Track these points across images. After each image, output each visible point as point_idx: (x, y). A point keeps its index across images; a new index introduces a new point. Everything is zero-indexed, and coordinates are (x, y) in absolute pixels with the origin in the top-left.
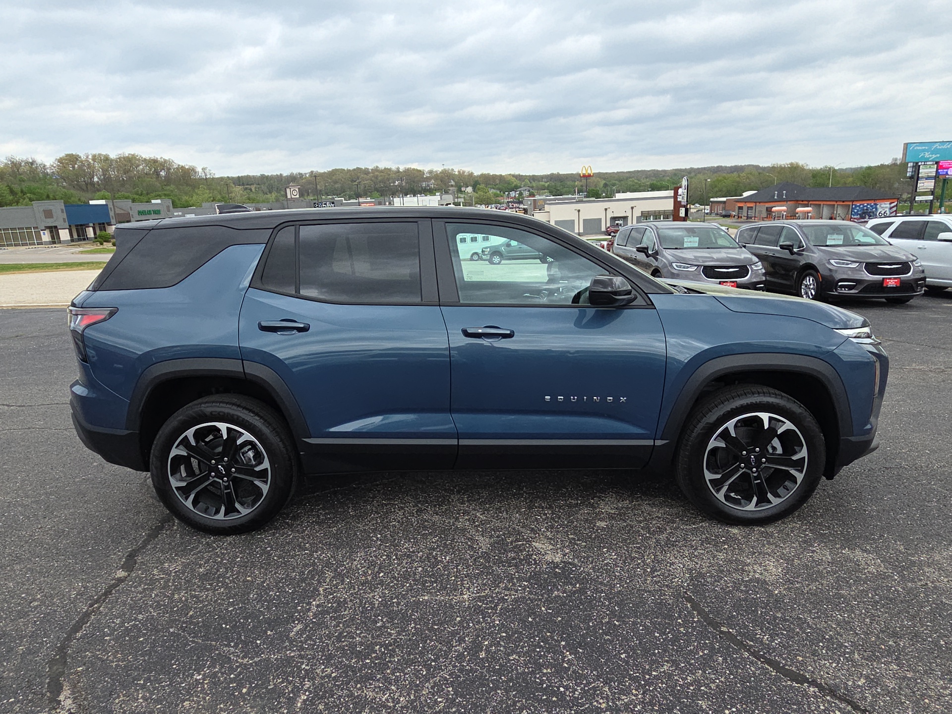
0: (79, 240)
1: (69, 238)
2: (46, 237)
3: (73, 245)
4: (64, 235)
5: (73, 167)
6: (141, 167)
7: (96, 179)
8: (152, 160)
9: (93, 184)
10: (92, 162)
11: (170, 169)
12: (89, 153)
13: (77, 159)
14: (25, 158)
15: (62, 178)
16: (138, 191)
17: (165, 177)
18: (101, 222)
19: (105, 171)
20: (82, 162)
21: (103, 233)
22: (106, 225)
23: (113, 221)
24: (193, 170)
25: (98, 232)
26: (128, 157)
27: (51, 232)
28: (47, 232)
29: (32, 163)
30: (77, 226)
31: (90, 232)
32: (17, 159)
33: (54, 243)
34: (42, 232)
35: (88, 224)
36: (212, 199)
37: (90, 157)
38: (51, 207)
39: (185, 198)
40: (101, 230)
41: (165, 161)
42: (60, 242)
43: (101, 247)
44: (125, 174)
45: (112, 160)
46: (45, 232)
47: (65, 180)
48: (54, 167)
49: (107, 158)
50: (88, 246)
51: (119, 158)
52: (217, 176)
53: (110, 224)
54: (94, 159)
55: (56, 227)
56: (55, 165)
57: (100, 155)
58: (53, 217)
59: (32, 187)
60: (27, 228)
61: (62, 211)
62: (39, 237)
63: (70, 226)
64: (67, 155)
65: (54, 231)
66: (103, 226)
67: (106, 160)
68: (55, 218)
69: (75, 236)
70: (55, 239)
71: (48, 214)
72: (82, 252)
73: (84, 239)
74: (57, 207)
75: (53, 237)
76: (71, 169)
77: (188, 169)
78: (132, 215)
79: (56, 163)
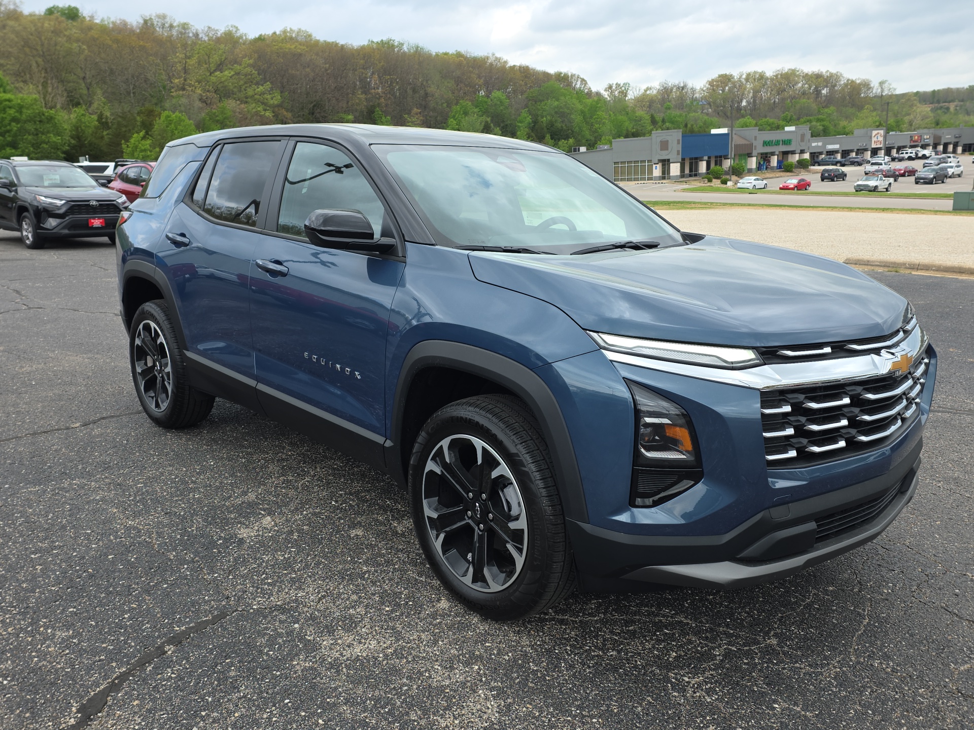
0: (690, 176)
1: (678, 173)
2: (657, 171)
3: (681, 182)
4: (675, 169)
5: (723, 91)
6: (800, 85)
7: (744, 103)
8: (815, 75)
9: (739, 109)
10: (744, 82)
11: (835, 85)
12: (744, 72)
13: (729, 80)
14: (677, 83)
15: (709, 104)
16: (787, 117)
17: (826, 96)
18: (719, 155)
19: (756, 92)
20: (734, 83)
21: (718, 167)
22: (723, 159)
23: (732, 153)
24: (866, 85)
25: (712, 165)
26: (787, 74)
27: (663, 165)
28: (659, 166)
29: (683, 88)
30: (691, 159)
31: (703, 167)
32: (670, 84)
33: (664, 178)
34: (654, 166)
35: (703, 157)
36: (877, 124)
37: (744, 76)
38: (668, 138)
39: (843, 123)
40: (716, 164)
41: (832, 75)
42: (669, 178)
43: (709, 184)
44: (779, 94)
45: (767, 79)
46: (658, 165)
47: (711, 106)
48: (704, 91)
49: (762, 77)
50: (693, 183)
51: (776, 76)
52: (898, 92)
53: (726, 158)
54: (747, 80)
55: (669, 160)
56: (704, 89)
57: (755, 72)
58: (667, 149)
59: (673, 115)
60: (642, 162)
61: (678, 143)
62: (651, 172)
63: (683, 159)
64: (720, 76)
65: (665, 163)
66: (719, 160)
67: (760, 80)
68: (670, 149)
69: (687, 171)
70: (665, 174)
71: (664, 145)
72: (684, 190)
73: (696, 175)
74: (674, 137)
75: (663, 173)
76: (721, 92)
77: (860, 84)
78: (755, 146)
79: (707, 86)
